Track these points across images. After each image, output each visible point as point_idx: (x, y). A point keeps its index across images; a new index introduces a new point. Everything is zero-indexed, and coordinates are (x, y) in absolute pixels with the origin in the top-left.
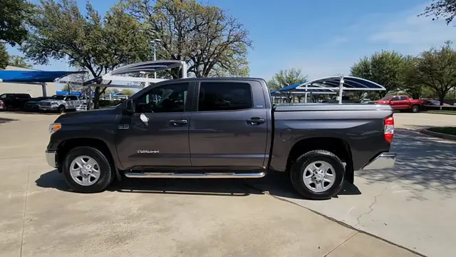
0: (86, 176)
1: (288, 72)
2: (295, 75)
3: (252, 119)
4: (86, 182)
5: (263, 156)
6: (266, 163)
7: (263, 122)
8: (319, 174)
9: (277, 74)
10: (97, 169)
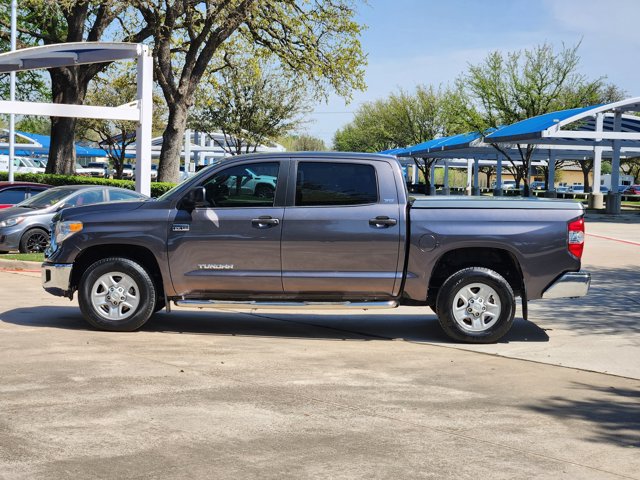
0: (116, 304)
1: (522, 62)
2: (550, 75)
3: (377, 218)
4: (115, 315)
5: (393, 275)
6: (397, 288)
7: (393, 224)
8: (476, 304)
9: (476, 72)
10: (134, 294)
